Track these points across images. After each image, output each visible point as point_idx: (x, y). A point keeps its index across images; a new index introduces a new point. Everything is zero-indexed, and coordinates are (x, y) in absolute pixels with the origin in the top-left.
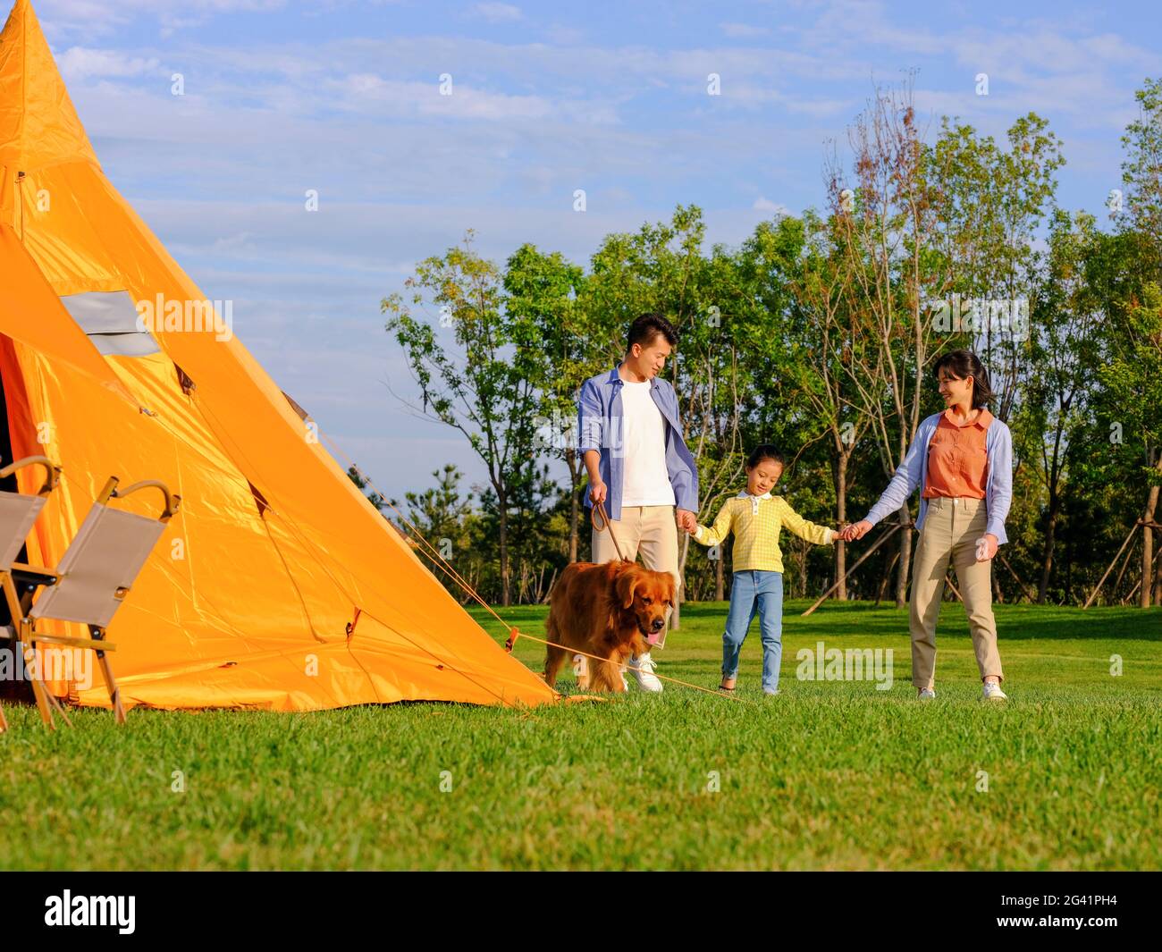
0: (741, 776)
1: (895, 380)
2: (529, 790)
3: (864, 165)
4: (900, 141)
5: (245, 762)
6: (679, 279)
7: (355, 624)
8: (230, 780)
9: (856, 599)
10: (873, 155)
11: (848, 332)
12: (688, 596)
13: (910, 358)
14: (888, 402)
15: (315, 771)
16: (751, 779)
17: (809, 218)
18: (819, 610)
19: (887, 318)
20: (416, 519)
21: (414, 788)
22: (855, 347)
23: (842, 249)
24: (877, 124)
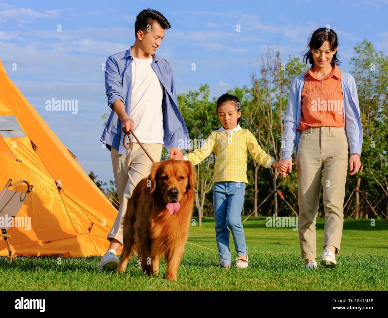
0: (221, 281)
1: (274, 142)
2: (150, 286)
3: (263, 71)
4: (275, 63)
5: (54, 277)
6: (201, 109)
7: (91, 228)
8: (49, 283)
9: (261, 216)
10: (266, 67)
11: (258, 127)
12: (204, 215)
13: (279, 135)
14: (271, 150)
15: (78, 280)
16: (224, 282)
17: (245, 88)
18: (248, 220)
19: (271, 122)
20: (113, 189)
21: (111, 286)
22: (260, 131)
23: (256, 99)
24: (268, 57)
